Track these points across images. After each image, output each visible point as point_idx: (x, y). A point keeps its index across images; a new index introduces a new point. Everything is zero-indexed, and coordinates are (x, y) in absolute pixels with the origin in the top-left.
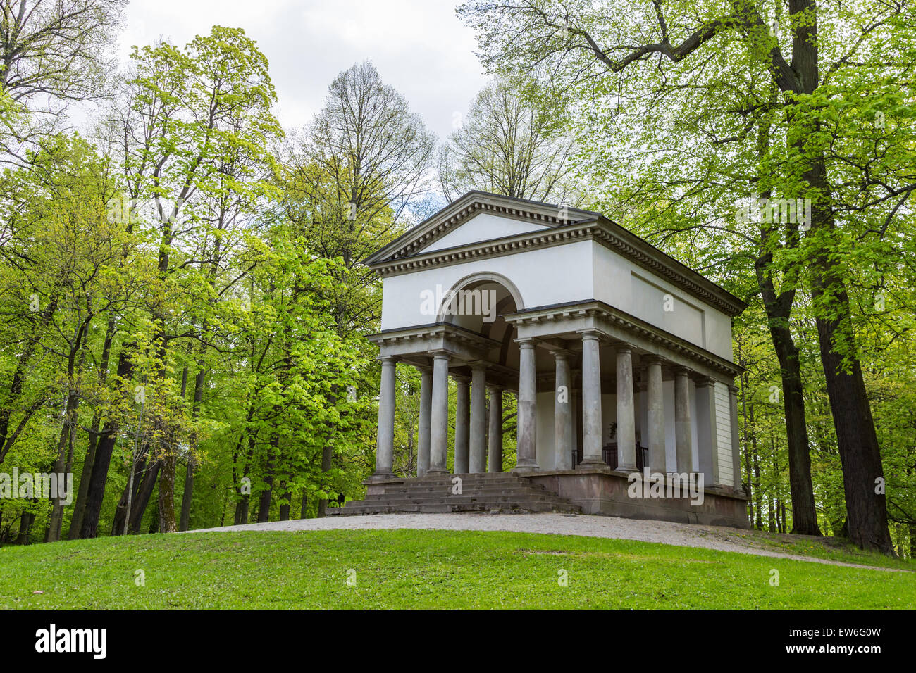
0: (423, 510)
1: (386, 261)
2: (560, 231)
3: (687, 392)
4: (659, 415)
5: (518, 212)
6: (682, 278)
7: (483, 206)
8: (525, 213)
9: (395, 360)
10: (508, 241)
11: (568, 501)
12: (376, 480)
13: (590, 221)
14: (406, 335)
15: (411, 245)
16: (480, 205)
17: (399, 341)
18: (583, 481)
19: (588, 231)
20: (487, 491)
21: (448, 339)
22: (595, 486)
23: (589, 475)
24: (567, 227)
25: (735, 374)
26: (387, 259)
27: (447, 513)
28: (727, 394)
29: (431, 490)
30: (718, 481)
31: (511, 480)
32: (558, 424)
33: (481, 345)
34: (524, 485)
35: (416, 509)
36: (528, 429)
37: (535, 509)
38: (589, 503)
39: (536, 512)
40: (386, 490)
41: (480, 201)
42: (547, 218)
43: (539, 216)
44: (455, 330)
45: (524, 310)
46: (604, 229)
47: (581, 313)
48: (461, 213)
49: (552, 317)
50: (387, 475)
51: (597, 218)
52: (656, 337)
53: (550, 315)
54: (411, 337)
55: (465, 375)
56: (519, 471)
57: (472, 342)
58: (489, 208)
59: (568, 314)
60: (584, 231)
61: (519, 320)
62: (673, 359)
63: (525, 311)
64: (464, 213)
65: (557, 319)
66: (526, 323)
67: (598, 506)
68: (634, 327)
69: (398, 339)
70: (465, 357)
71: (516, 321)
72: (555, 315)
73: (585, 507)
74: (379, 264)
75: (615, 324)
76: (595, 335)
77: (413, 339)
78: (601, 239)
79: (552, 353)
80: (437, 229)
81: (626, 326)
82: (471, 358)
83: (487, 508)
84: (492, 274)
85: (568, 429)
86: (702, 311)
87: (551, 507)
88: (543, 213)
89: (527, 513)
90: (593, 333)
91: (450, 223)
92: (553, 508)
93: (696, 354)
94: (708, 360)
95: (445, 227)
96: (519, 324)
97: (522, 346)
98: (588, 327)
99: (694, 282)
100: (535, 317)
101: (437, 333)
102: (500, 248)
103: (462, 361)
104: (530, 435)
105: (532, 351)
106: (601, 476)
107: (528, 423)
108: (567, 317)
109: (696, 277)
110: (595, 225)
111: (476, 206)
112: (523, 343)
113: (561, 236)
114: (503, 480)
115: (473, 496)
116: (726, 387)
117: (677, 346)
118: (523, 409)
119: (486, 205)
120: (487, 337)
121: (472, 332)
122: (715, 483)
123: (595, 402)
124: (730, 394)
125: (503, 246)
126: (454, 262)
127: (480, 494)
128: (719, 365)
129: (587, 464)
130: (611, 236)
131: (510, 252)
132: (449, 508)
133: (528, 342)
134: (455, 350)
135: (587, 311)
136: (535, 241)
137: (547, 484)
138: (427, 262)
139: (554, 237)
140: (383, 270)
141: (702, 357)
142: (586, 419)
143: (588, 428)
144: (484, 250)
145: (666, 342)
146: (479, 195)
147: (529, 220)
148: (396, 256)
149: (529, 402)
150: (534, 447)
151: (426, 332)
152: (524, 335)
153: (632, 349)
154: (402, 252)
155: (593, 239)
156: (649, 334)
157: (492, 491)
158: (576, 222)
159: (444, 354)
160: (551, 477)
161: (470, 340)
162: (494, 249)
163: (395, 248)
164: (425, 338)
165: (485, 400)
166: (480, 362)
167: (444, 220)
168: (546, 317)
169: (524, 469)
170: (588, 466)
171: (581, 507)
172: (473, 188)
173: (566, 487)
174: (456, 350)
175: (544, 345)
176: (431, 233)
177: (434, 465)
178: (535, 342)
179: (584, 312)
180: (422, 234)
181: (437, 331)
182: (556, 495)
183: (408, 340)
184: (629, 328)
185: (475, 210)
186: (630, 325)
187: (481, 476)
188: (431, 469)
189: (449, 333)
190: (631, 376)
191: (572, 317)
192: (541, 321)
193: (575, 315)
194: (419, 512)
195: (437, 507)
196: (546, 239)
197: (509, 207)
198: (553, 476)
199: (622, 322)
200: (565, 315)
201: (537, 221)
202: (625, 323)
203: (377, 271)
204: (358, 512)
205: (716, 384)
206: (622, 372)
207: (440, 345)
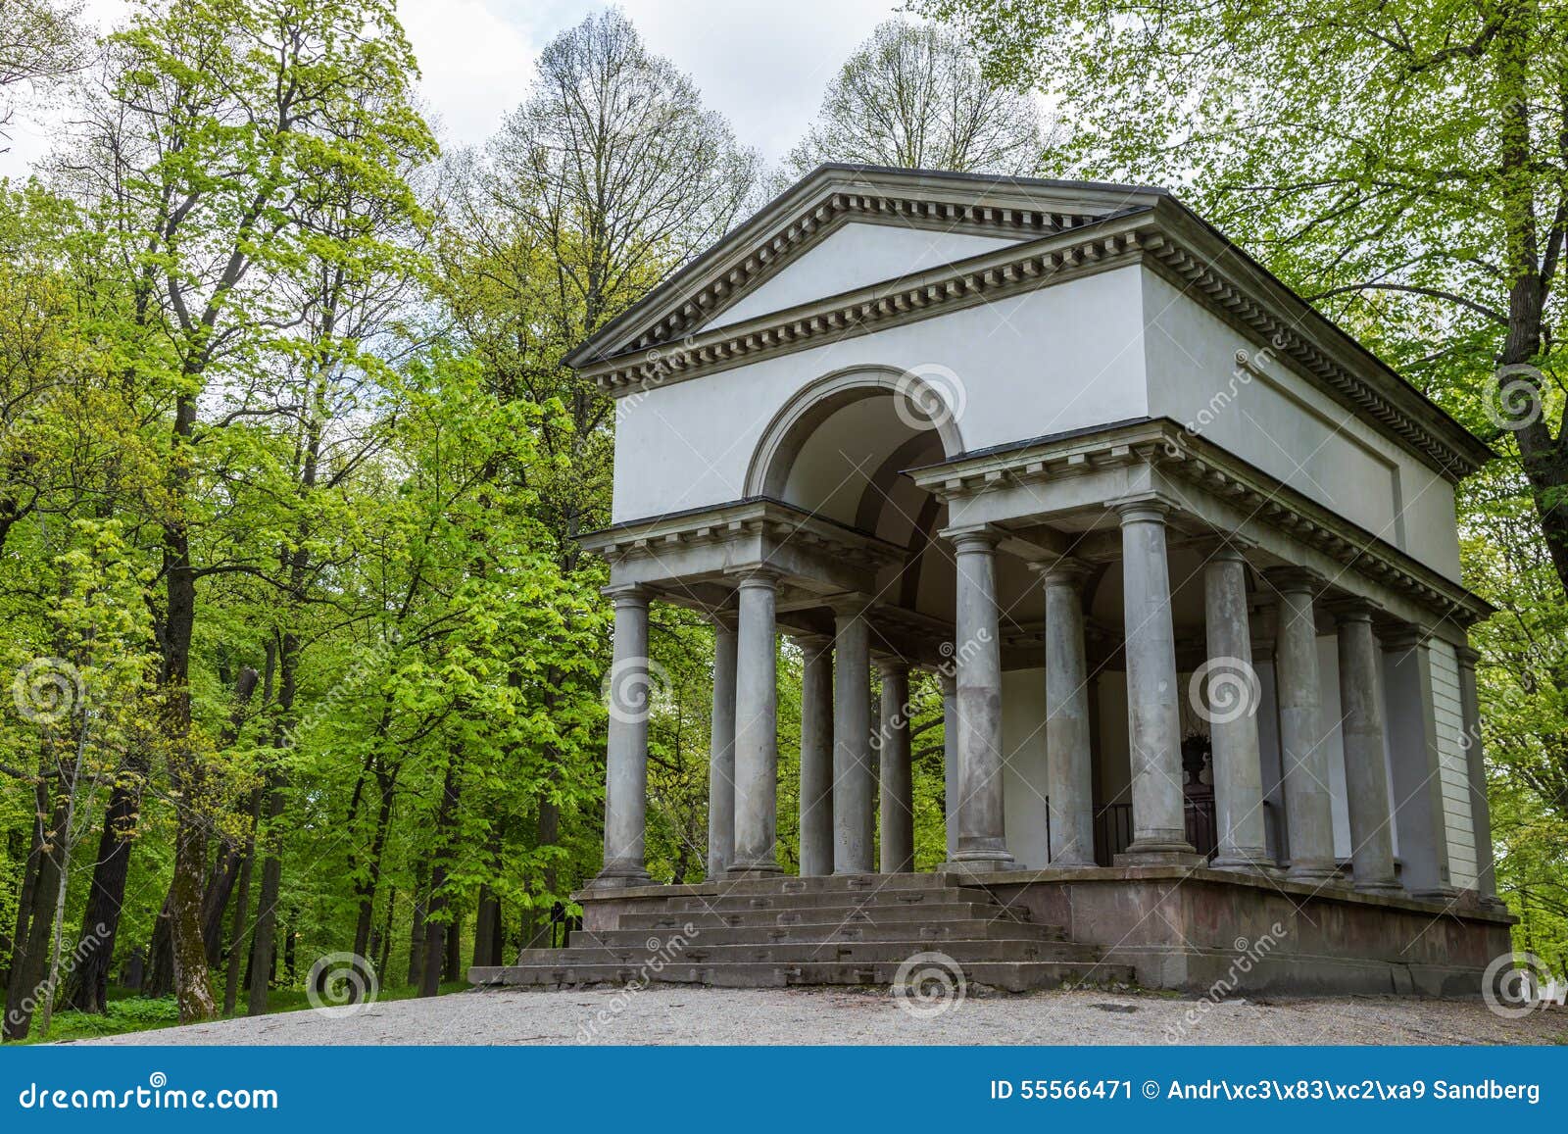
0: (710, 979)
1: (621, 355)
2: (1056, 246)
3: (1372, 662)
4: (1312, 720)
5: (942, 209)
6: (1354, 380)
7: (853, 203)
8: (960, 210)
9: (647, 594)
10: (919, 284)
11: (1095, 951)
12: (603, 889)
13: (1136, 212)
14: (671, 533)
15: (680, 312)
16: (845, 199)
17: (654, 547)
18: (1136, 898)
19: (1131, 239)
20: (882, 928)
21: (772, 538)
22: (1170, 912)
23: (1152, 882)
24: (1070, 234)
25: (1470, 620)
26: (622, 350)
27: (774, 987)
28: (1453, 666)
29: (734, 920)
30: (1447, 880)
31: (942, 895)
32: (1053, 744)
33: (854, 555)
34: (977, 912)
35: (693, 975)
36: (980, 761)
37: (1016, 985)
38: (1155, 958)
39: (1019, 994)
40: (624, 920)
41: (842, 190)
42: (1017, 216)
43: (998, 214)
44: (791, 516)
45: (963, 454)
46: (1173, 234)
47: (1116, 453)
48: (797, 225)
49: (1038, 468)
50: (630, 878)
51: (1154, 201)
52: (1301, 520)
53: (1034, 465)
54: (681, 535)
55: (819, 631)
56: (963, 869)
57: (833, 547)
58: (867, 204)
59: (1080, 459)
60: (1121, 243)
61: (953, 479)
62: (1337, 578)
63: (965, 459)
64: (805, 224)
65: (1053, 473)
66: (969, 489)
67: (1183, 965)
68: (1249, 493)
69: (651, 542)
70: (817, 586)
71: (943, 484)
72: (1046, 464)
73: (1144, 969)
74: (602, 364)
75: (1203, 485)
76: (1154, 511)
77: (686, 541)
78: (1163, 264)
79: (1034, 567)
80: (741, 268)
81: (1230, 492)
82: (833, 588)
83: (879, 978)
84: (880, 369)
85: (1082, 758)
86: (1393, 467)
87: (1056, 974)
88: (1006, 204)
89: (993, 995)
90: (1149, 506)
91: (773, 252)
92: (1064, 978)
93: (1390, 569)
94: (1415, 583)
95: (760, 263)
96: (951, 492)
97: (961, 548)
98: (1138, 490)
99: (1380, 391)
100: (992, 471)
101: (745, 524)
102: (899, 302)
103: (811, 595)
104: (987, 773)
105: (988, 558)
106: (1188, 884)
107: (980, 746)
108: (1078, 466)
109: (1384, 378)
110: (1150, 220)
111: (836, 203)
112: (962, 540)
113: (1058, 258)
114: (921, 896)
115: (843, 942)
116: (1449, 651)
117: (1348, 547)
118: (968, 710)
119: (860, 200)
120: (872, 535)
121: (833, 522)
122: (1442, 886)
123: (1163, 687)
124: (1460, 666)
125: (906, 297)
126: (783, 347)
127: (860, 939)
128: (1440, 598)
129: (1146, 851)
130: (1189, 256)
131: (924, 313)
132: (778, 976)
133: (977, 536)
134: (791, 566)
135: (1132, 447)
136: (989, 278)
137: (1037, 905)
138: (718, 351)
139: (1038, 264)
140: (614, 378)
141: (1403, 576)
142: (1139, 733)
143: (1145, 755)
144: (857, 311)
145: (1325, 534)
146: (842, 175)
147: (971, 227)
148: (644, 342)
149: (982, 690)
150: (999, 806)
151: (719, 522)
152: (964, 518)
153: (1246, 550)
154: (658, 331)
155: (1144, 263)
156: (1286, 513)
157: (894, 928)
158: (1095, 219)
159: (766, 574)
160: (1049, 886)
161: (827, 542)
162: (883, 306)
163: (640, 322)
164: (717, 537)
165: (870, 695)
166: (855, 596)
167: (757, 246)
168: (1023, 469)
169: (975, 864)
170: (1149, 858)
171: (1133, 969)
172: (825, 159)
173: (1088, 915)
174: (794, 567)
175: (1014, 547)
176: (725, 279)
177: (744, 853)
178: (994, 537)
179: (1126, 451)
180: (705, 282)
181: (746, 517)
182: (1063, 935)
183: (674, 545)
184: (1238, 496)
185: (836, 214)
186: (1241, 489)
187: (862, 883)
188: (737, 862)
189: (778, 524)
190: (1245, 619)
191: (1093, 466)
192: (1009, 483)
193: (1101, 461)
194: (699, 984)
195: (746, 971)
196: (1018, 270)
197: (920, 197)
198: (1054, 884)
199: (1221, 477)
200: (1072, 461)
201: (990, 229)
202: (1230, 482)
203: (600, 382)
204: (547, 978)
205: (1432, 643)
206: (1222, 609)
207: (753, 553)
